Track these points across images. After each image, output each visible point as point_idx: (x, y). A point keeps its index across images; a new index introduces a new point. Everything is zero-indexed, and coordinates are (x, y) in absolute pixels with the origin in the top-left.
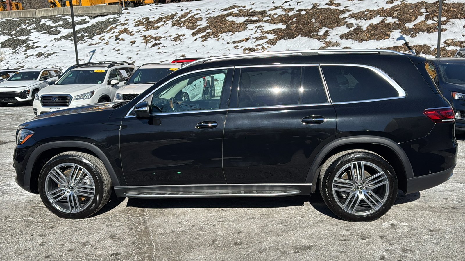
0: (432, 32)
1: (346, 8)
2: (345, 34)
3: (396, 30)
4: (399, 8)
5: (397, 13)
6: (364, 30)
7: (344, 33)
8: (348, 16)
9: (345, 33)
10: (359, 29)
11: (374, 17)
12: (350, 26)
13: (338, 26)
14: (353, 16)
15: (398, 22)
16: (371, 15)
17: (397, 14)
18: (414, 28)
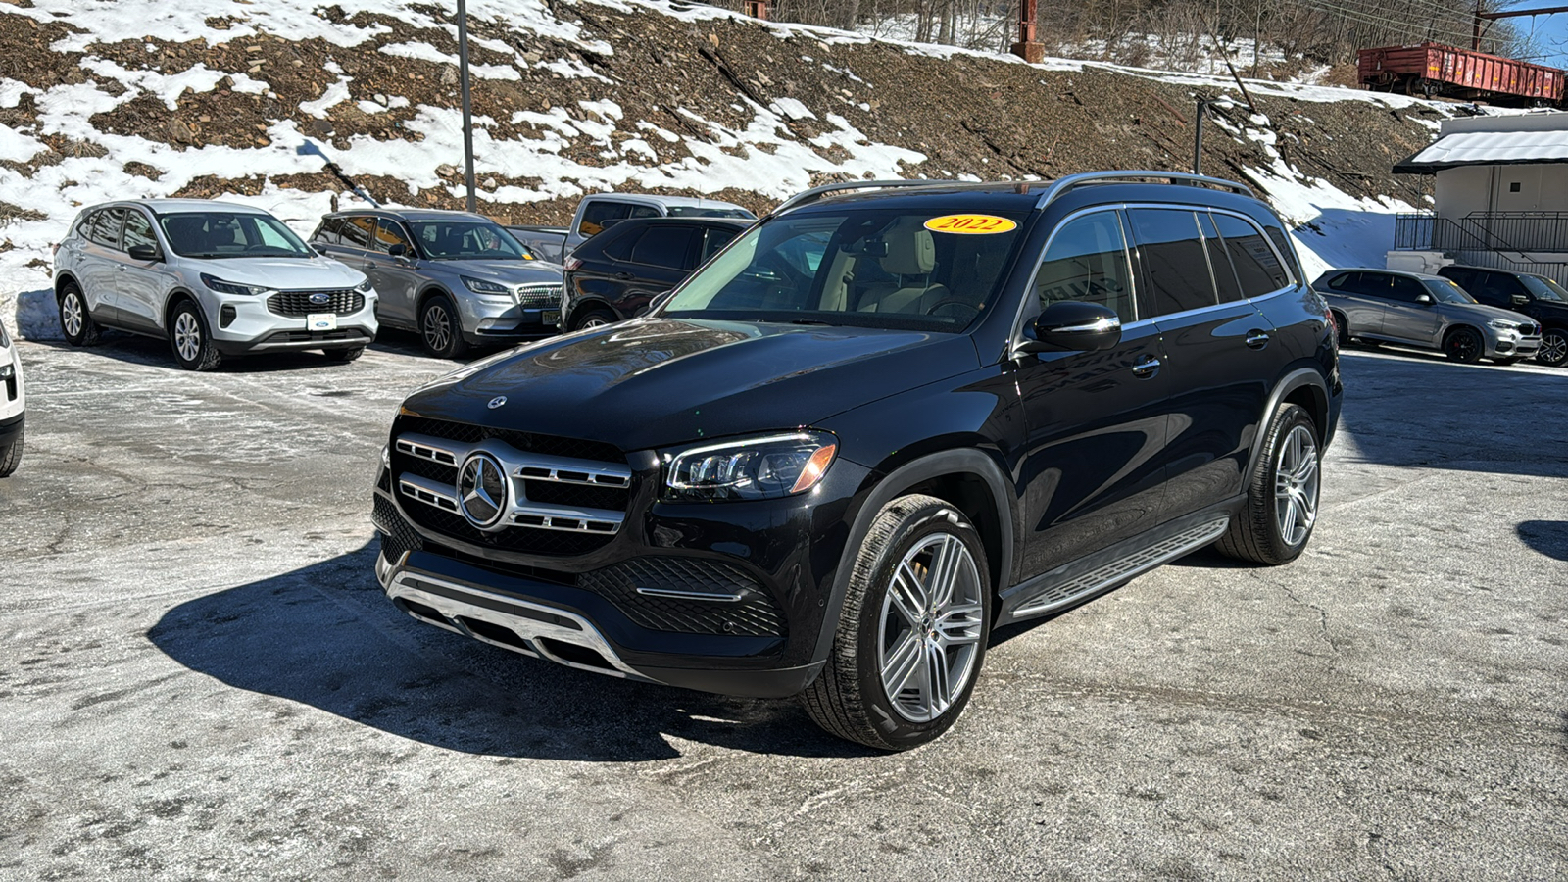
0: (387, 137)
1: (62, 19)
2: (104, 114)
3: (282, 119)
4: (258, 48)
5: (261, 65)
6: (173, 107)
7: (100, 111)
8: (85, 51)
9: (105, 110)
10: (148, 103)
11: (189, 68)
12: (112, 87)
13: (63, 82)
14: (103, 51)
15: (273, 95)
16: (170, 56)
17: (262, 68)
18: (332, 119)
